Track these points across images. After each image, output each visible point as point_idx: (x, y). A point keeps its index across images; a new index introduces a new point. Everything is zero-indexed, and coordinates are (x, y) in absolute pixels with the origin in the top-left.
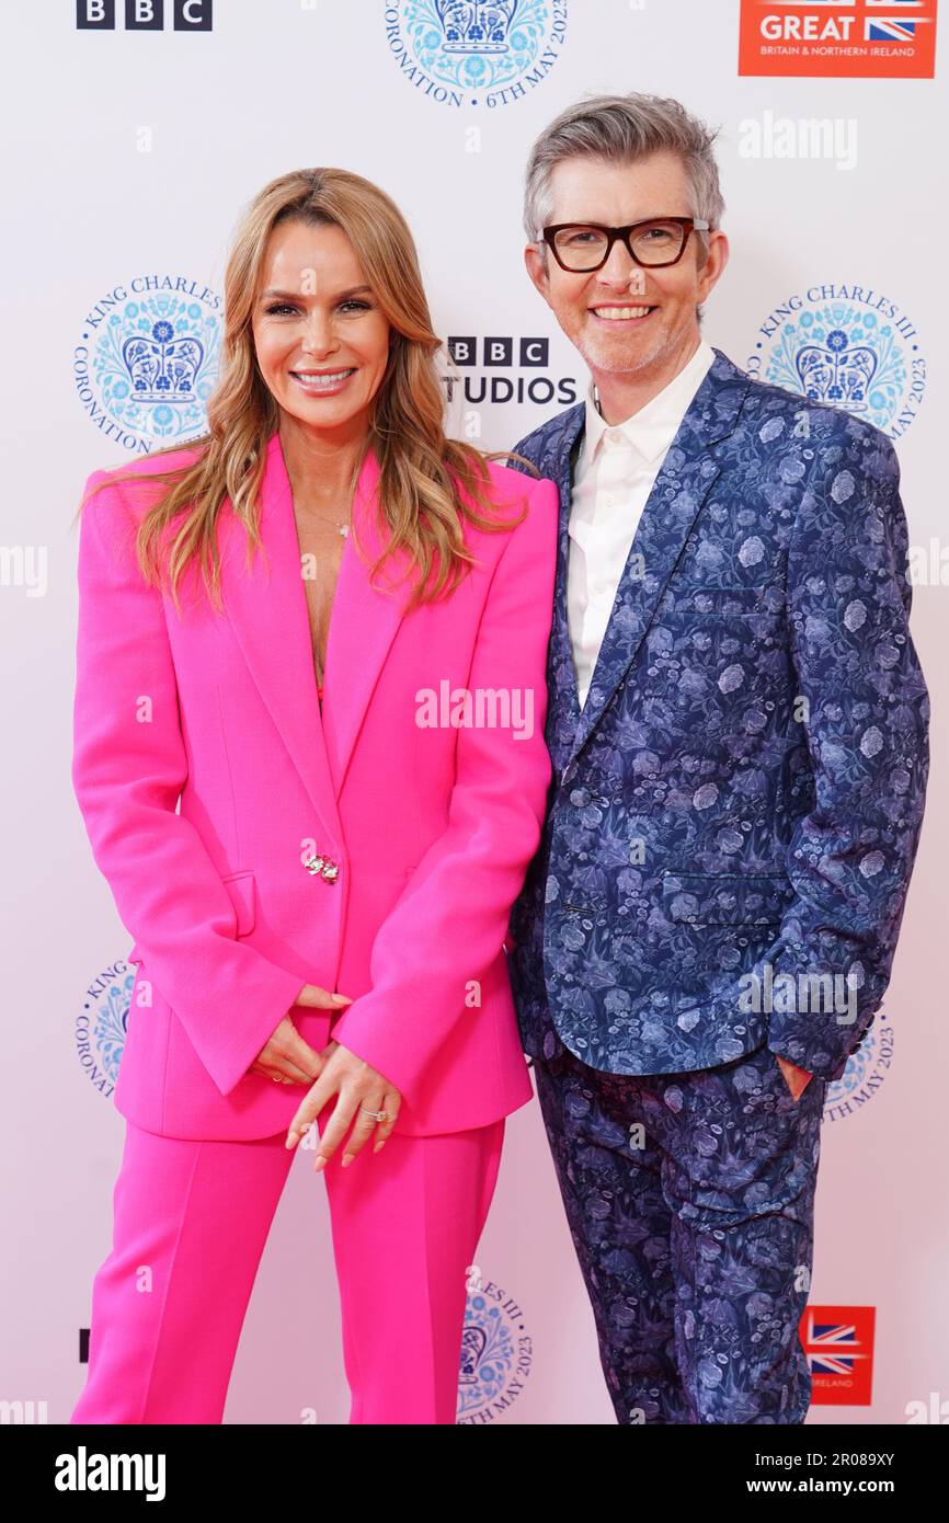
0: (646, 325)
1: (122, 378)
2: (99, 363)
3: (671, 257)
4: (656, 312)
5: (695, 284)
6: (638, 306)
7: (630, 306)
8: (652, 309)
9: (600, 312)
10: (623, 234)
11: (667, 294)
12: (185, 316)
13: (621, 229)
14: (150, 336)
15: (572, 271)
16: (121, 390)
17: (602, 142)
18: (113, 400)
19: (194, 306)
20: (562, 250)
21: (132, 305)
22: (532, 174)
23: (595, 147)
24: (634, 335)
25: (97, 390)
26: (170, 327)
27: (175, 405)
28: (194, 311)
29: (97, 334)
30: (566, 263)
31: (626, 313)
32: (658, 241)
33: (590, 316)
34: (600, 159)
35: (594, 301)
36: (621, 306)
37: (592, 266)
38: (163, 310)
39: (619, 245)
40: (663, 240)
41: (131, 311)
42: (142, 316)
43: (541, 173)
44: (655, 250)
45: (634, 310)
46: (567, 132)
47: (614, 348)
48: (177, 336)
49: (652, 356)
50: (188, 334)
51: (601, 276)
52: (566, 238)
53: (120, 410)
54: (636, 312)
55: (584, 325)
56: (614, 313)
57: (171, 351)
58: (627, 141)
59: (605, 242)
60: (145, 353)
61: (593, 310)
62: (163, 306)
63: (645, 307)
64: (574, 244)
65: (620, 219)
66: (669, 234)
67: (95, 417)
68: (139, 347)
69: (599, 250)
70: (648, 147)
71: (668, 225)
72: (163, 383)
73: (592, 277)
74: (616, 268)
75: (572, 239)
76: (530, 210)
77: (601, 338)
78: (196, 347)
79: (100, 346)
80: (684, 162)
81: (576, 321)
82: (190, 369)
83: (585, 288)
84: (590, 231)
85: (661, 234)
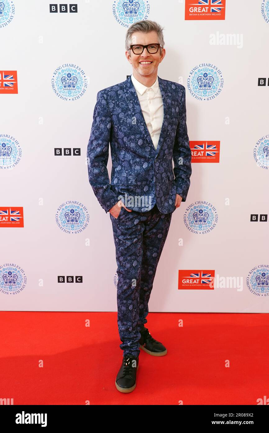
0: (150, 65)
1: (61, 85)
2: (56, 82)
3: (156, 52)
4: (152, 63)
5: (160, 58)
6: (149, 61)
7: (147, 61)
8: (152, 62)
9: (141, 63)
10: (146, 47)
11: (155, 59)
12: (73, 72)
13: (145, 46)
14: (66, 76)
15: (136, 54)
16: (61, 88)
17: (142, 28)
18: (60, 90)
19: (75, 70)
20: (134, 51)
21: (63, 70)
22: (127, 36)
23: (140, 29)
24: (148, 67)
25: (56, 87)
26: (71, 74)
27: (72, 90)
28: (75, 71)
29: (56, 76)
30: (135, 53)
31: (147, 63)
32: (153, 49)
33: (140, 64)
34: (141, 32)
35: (140, 61)
36: (146, 61)
37: (139, 53)
38: (69, 71)
39: (145, 49)
40: (154, 48)
41: (63, 71)
42: (65, 72)
43: (129, 36)
44: (152, 50)
45: (148, 62)
46: (134, 27)
47: (145, 70)
48: (72, 76)
49: (151, 72)
50: (74, 76)
51: (142, 55)
52: (135, 48)
53: (61, 92)
54: (149, 63)
55: (138, 66)
56: (144, 63)
57: (71, 79)
58: (147, 28)
59: (142, 48)
60: (66, 80)
61: (140, 63)
62: (69, 70)
63: (150, 62)
64: (136, 49)
65: (145, 44)
66: (155, 47)
67: (56, 93)
68: (64, 79)
69: (141, 50)
70: (151, 30)
71: (155, 45)
72: (69, 86)
73: (140, 56)
74: (145, 54)
75: (136, 48)
76: (127, 43)
77: (142, 68)
78: (76, 78)
79: (56, 78)
80: (157, 33)
81: (137, 65)
82: (75, 83)
83: (138, 58)
84: (139, 46)
85: (153, 47)
